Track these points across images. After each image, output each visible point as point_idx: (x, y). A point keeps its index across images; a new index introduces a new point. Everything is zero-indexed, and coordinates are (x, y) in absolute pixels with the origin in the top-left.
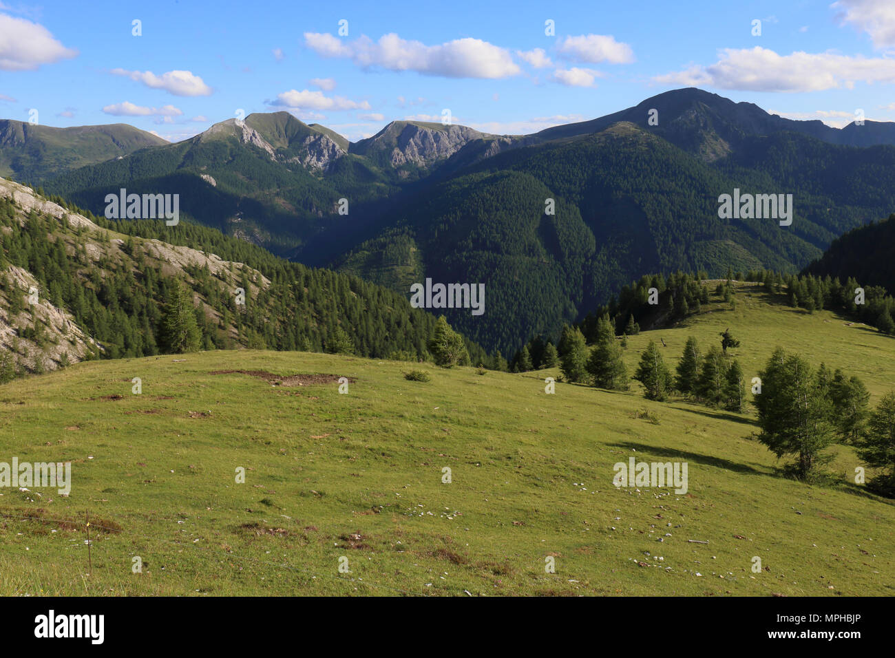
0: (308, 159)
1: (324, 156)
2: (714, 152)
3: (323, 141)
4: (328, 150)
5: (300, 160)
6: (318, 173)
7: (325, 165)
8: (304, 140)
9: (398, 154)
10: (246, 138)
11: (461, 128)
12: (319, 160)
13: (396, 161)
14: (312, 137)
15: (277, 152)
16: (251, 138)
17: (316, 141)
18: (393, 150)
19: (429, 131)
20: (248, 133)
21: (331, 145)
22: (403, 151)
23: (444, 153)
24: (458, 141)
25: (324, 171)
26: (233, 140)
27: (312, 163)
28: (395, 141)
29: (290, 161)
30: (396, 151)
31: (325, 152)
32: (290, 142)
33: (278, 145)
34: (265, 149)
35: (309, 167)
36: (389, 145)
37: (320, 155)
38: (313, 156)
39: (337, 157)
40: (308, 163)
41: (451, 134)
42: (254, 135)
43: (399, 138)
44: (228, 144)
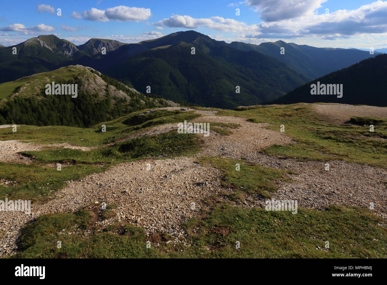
0: (65, 52)
1: (71, 51)
2: (206, 51)
3: (70, 45)
4: (72, 49)
5: (62, 52)
6: (70, 57)
7: (72, 54)
8: (63, 45)
9: (95, 50)
10: (42, 45)
11: (115, 41)
12: (69, 52)
13: (95, 52)
14: (65, 44)
15: (53, 49)
16: (44, 44)
17: (67, 46)
18: (93, 48)
19: (105, 42)
20: (42, 42)
21: (73, 47)
22: (97, 49)
23: (111, 50)
24: (115, 45)
25: (72, 56)
26: (37, 46)
27: (67, 53)
28: (93, 46)
29: (59, 53)
30: (95, 49)
31: (71, 49)
32: (57, 46)
33: (53, 47)
34: (49, 49)
35: (66, 55)
36: (92, 47)
37: (69, 51)
38: (67, 51)
39: (76, 51)
40: (66, 53)
41: (112, 43)
42: (44, 43)
43: (95, 44)
44: (36, 47)
